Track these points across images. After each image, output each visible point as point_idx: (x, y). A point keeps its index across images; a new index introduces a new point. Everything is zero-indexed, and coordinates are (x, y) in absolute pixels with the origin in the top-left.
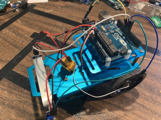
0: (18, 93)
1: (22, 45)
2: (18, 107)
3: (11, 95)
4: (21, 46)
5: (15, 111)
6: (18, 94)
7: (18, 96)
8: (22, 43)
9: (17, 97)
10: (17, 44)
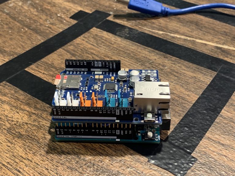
0: (34, 112)
1: (50, 29)
2: (33, 137)
3: (18, 113)
4: (47, 31)
5: (24, 142)
6: (34, 114)
7: (34, 117)
8: (51, 26)
9: (32, 118)
10: (39, 26)
